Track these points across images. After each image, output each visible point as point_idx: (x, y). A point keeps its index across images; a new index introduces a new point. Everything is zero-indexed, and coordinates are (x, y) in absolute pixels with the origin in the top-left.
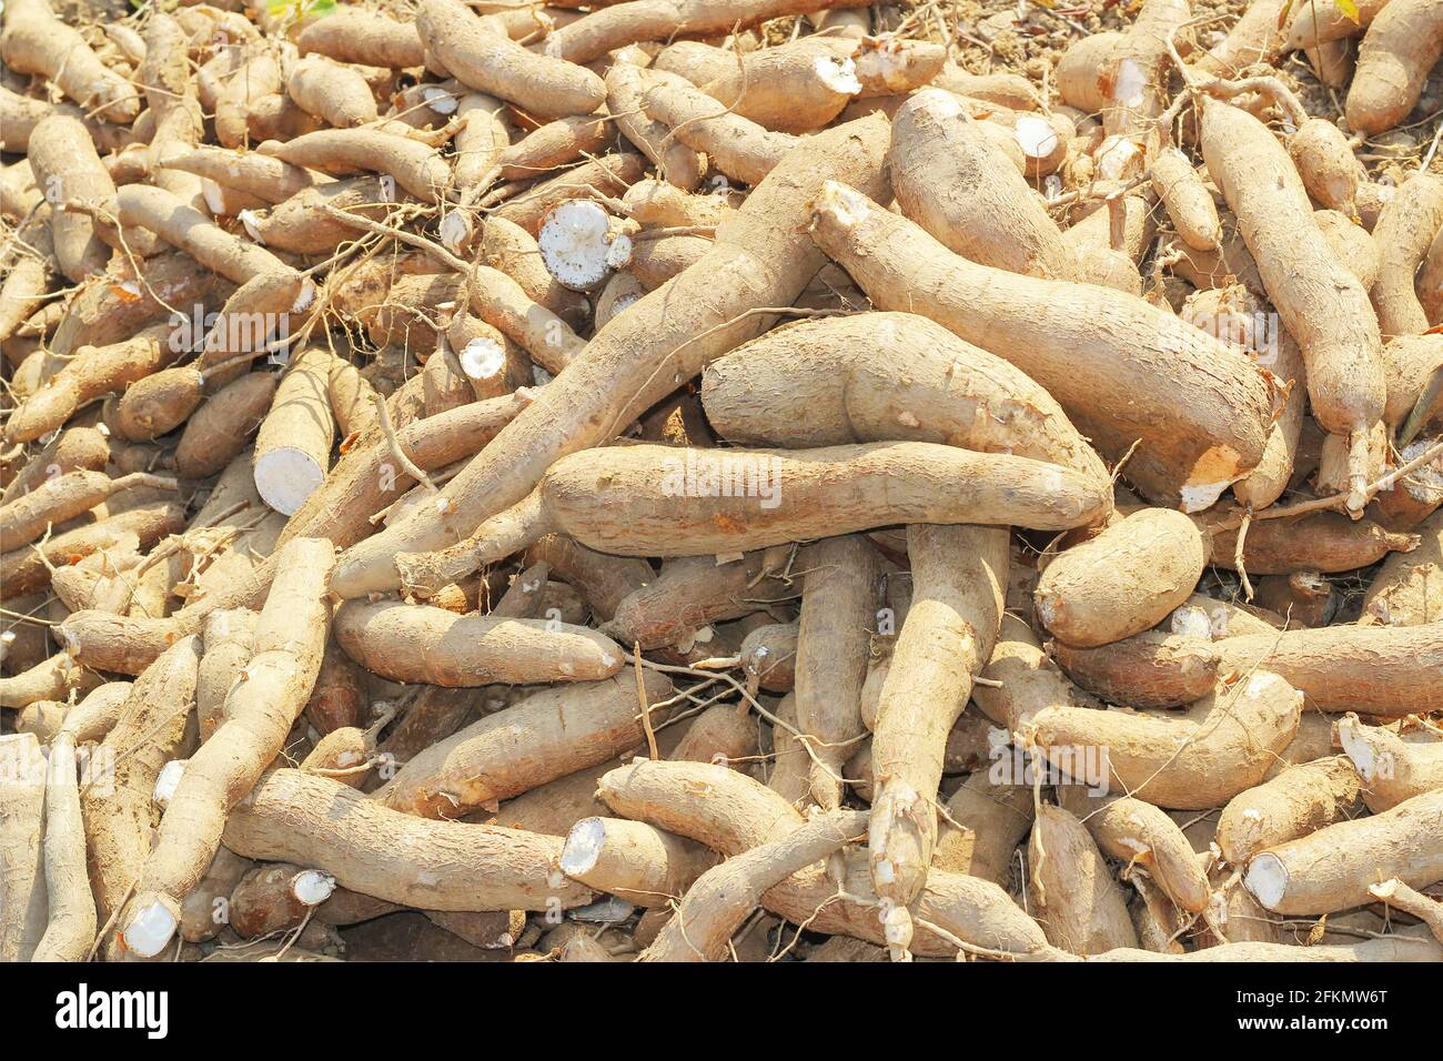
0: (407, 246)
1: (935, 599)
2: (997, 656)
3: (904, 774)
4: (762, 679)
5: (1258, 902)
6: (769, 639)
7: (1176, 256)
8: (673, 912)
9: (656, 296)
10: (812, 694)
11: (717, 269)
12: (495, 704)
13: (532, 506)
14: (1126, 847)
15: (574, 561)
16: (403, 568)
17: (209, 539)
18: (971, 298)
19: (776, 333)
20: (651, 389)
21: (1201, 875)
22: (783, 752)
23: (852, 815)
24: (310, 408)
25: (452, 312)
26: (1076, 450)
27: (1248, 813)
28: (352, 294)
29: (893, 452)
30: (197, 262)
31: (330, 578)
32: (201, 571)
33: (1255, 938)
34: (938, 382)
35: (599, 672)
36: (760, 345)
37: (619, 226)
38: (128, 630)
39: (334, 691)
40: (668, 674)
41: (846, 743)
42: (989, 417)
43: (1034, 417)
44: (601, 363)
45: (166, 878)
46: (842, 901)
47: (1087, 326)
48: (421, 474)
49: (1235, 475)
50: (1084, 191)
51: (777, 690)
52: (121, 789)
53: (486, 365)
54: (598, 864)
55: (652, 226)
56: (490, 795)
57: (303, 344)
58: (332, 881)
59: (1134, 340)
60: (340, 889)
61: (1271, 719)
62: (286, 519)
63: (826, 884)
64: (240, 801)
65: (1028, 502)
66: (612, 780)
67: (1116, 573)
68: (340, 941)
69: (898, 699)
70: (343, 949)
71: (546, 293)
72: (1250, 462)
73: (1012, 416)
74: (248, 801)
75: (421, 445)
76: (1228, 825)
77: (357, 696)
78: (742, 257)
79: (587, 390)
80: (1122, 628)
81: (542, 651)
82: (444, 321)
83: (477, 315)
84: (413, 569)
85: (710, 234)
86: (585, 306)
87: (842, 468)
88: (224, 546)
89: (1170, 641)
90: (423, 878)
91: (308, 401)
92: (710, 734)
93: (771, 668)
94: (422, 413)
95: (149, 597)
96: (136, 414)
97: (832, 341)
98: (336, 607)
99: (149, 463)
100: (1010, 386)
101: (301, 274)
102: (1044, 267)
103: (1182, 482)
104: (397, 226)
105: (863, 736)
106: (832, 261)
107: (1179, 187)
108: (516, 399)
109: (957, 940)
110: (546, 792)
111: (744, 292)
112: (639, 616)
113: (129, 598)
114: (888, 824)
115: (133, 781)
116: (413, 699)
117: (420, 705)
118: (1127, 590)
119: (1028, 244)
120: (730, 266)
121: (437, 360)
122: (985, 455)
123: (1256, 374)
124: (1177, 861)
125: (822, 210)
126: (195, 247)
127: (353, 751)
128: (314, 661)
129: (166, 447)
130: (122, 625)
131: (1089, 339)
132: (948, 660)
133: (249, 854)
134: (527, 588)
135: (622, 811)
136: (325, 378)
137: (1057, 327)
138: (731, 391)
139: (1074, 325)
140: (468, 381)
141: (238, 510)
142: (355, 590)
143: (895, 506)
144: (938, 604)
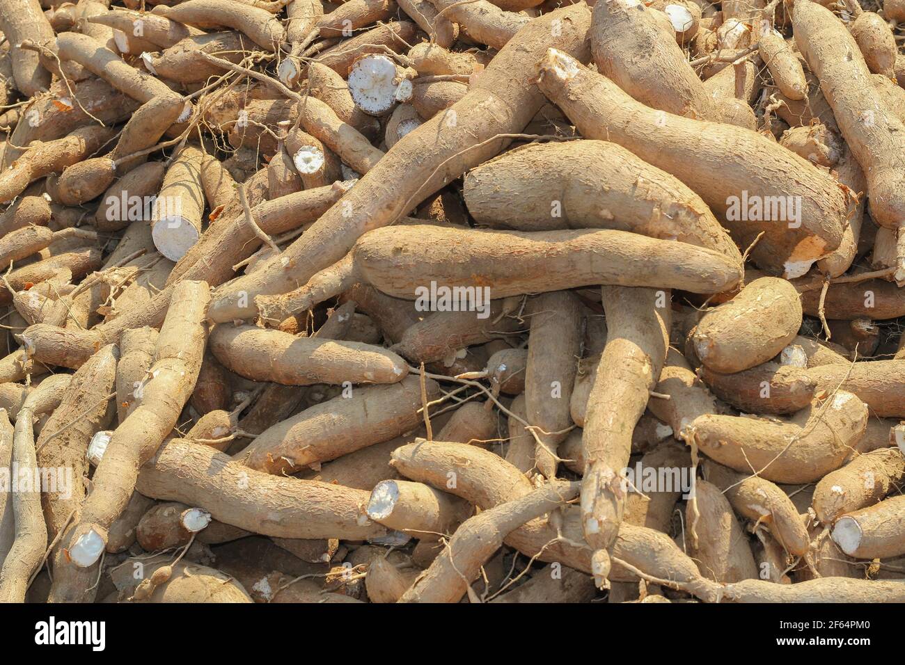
0: (255, 80)
1: (624, 338)
2: (664, 376)
3: (605, 459)
4: (502, 386)
5: (841, 549)
6: (506, 359)
7: (778, 103)
8: (444, 546)
9: (433, 123)
10: (537, 398)
11: (473, 107)
12: (318, 396)
13: (347, 264)
14: (754, 511)
15: (373, 301)
16: (260, 306)
17: (121, 275)
18: (648, 132)
19: (515, 151)
20: (427, 187)
21: (804, 531)
22: (515, 437)
23: (567, 484)
24: (189, 188)
25: (289, 127)
26: (720, 238)
27: (835, 488)
28: (216, 111)
29: (597, 237)
30: (111, 86)
31: (208, 308)
32: (115, 297)
33: (838, 574)
34: (627, 190)
35: (391, 378)
36: (504, 159)
37: (403, 73)
38: (68, 338)
39: (209, 385)
40: (436, 380)
41: (560, 432)
42: (662, 215)
43: (692, 215)
44: (394, 168)
45: (98, 514)
46: (560, 543)
47: (727, 154)
48: (267, 238)
49: (821, 255)
50: (714, 57)
51: (511, 393)
52: (65, 448)
53: (312, 164)
54: (393, 512)
55: (427, 74)
56: (315, 459)
57: (183, 144)
58: (208, 516)
59: (758, 164)
60: (214, 521)
61: (849, 425)
62: (174, 264)
63: (548, 530)
64: (147, 461)
65: (690, 274)
66: (401, 453)
67: (749, 324)
68: (211, 554)
69: (600, 407)
70: (214, 560)
71: (350, 115)
72: (832, 245)
73: (677, 214)
74: (153, 461)
75: (268, 219)
76: (820, 496)
77: (224, 389)
78: (491, 99)
79: (385, 186)
80: (752, 361)
81: (352, 364)
82: (283, 133)
83: (304, 129)
84: (267, 307)
85: (466, 81)
86: (377, 126)
87: (561, 246)
88: (131, 280)
89: (782, 370)
90: (271, 516)
91: (187, 183)
92: (466, 422)
93: (508, 379)
94: (268, 195)
95: (79, 313)
96: (70, 188)
97: (554, 160)
98: (211, 328)
99: (77, 221)
100: (676, 194)
101: (184, 98)
102: (695, 110)
103: (786, 258)
104: (249, 67)
105: (572, 427)
106: (552, 103)
107: (780, 56)
108: (333, 189)
109: (639, 572)
110: (353, 457)
111: (492, 122)
112: (419, 341)
113: (66, 314)
114: (594, 493)
115: (72, 443)
116: (263, 391)
117: (268, 396)
118: (757, 336)
119: (685, 95)
120: (482, 105)
121: (278, 159)
122: (660, 241)
123: (837, 188)
124: (789, 522)
125: (547, 68)
126: (111, 76)
127: (222, 427)
128: (197, 365)
129: (89, 210)
130: (63, 335)
131: (730, 163)
132: (634, 381)
133: (153, 496)
134: (341, 319)
135: (408, 475)
136: (199, 167)
137: (707, 154)
138: (484, 191)
139: (718, 152)
140: (298, 174)
141: (139, 255)
142: (223, 317)
143: (597, 273)
144: (627, 342)
